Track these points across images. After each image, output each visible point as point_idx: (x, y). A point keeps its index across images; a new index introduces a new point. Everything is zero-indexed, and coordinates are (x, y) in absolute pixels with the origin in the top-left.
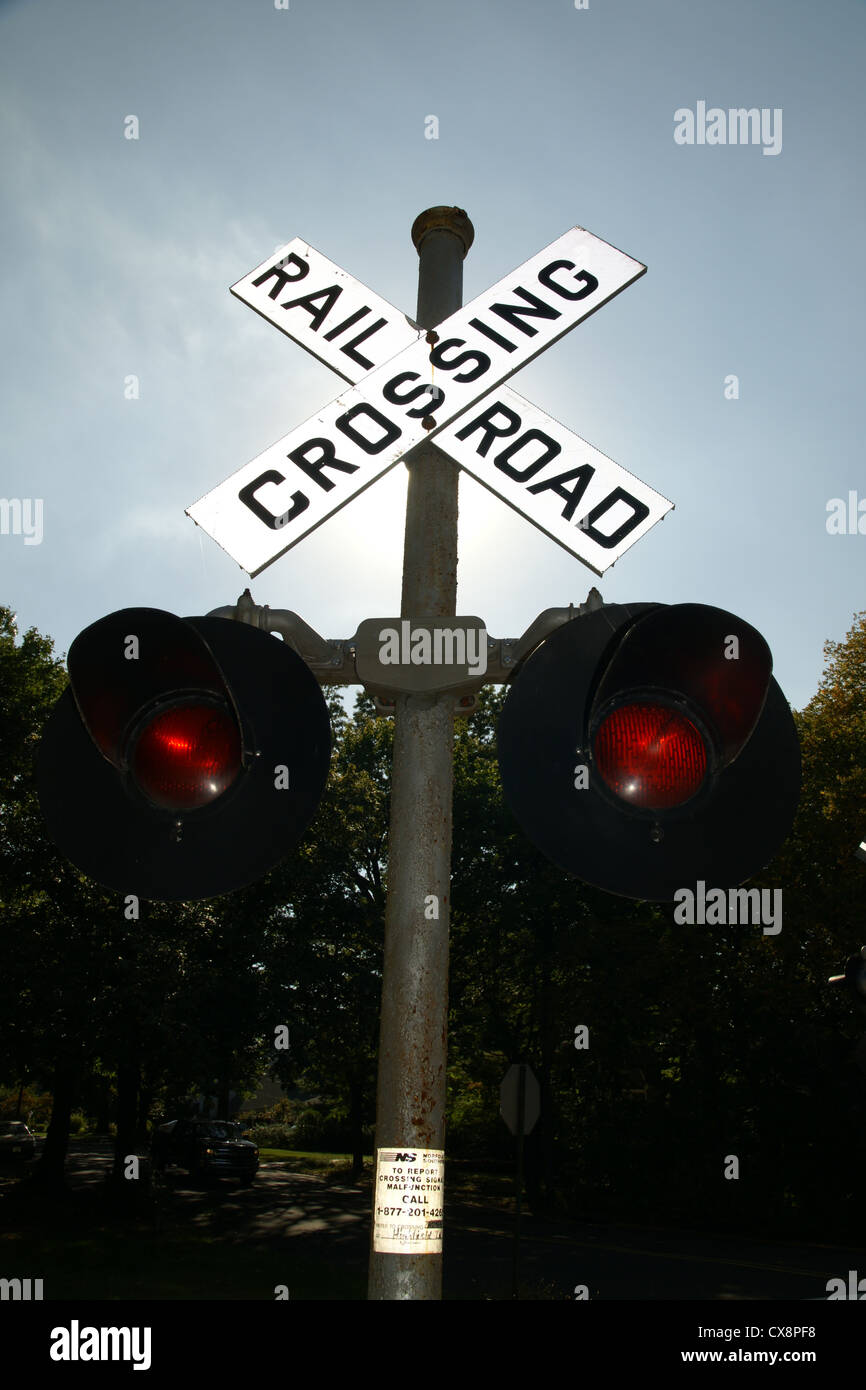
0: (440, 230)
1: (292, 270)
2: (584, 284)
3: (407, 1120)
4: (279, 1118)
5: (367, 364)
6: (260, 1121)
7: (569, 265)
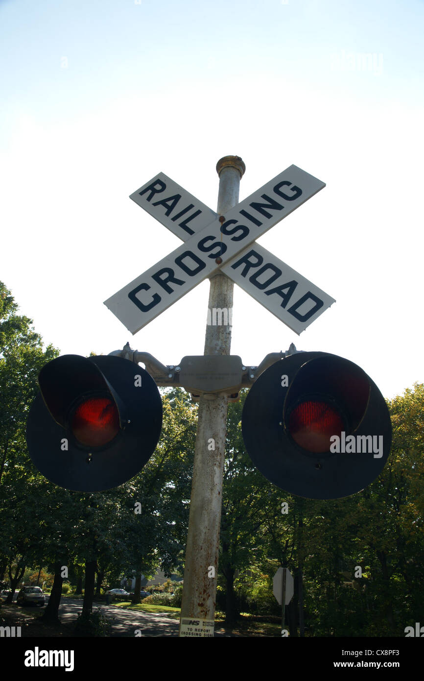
0: (229, 167)
1: (158, 187)
2: (295, 192)
3: (196, 604)
4: (166, 590)
5: (191, 232)
6: (156, 591)
7: (288, 184)
